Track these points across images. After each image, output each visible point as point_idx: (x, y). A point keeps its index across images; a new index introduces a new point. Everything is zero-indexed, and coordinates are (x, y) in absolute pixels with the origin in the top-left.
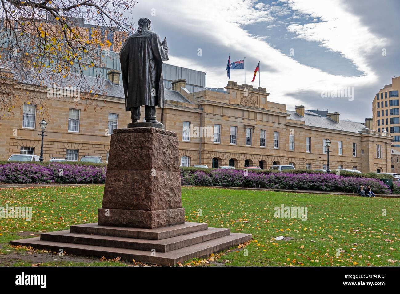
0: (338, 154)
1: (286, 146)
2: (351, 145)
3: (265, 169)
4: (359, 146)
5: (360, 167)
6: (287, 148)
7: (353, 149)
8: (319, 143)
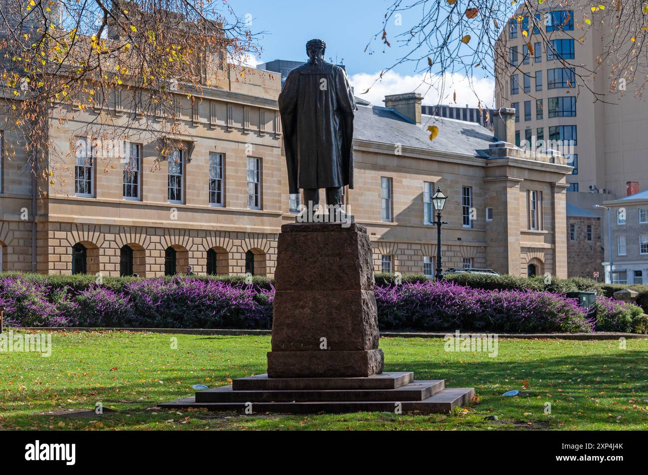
0: (422, 222)
1: (280, 202)
2: (457, 193)
3: (222, 274)
4: (480, 195)
5: (483, 260)
6: (283, 207)
7: (462, 206)
8: (369, 190)
